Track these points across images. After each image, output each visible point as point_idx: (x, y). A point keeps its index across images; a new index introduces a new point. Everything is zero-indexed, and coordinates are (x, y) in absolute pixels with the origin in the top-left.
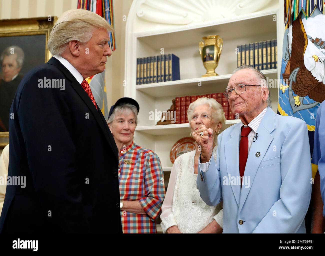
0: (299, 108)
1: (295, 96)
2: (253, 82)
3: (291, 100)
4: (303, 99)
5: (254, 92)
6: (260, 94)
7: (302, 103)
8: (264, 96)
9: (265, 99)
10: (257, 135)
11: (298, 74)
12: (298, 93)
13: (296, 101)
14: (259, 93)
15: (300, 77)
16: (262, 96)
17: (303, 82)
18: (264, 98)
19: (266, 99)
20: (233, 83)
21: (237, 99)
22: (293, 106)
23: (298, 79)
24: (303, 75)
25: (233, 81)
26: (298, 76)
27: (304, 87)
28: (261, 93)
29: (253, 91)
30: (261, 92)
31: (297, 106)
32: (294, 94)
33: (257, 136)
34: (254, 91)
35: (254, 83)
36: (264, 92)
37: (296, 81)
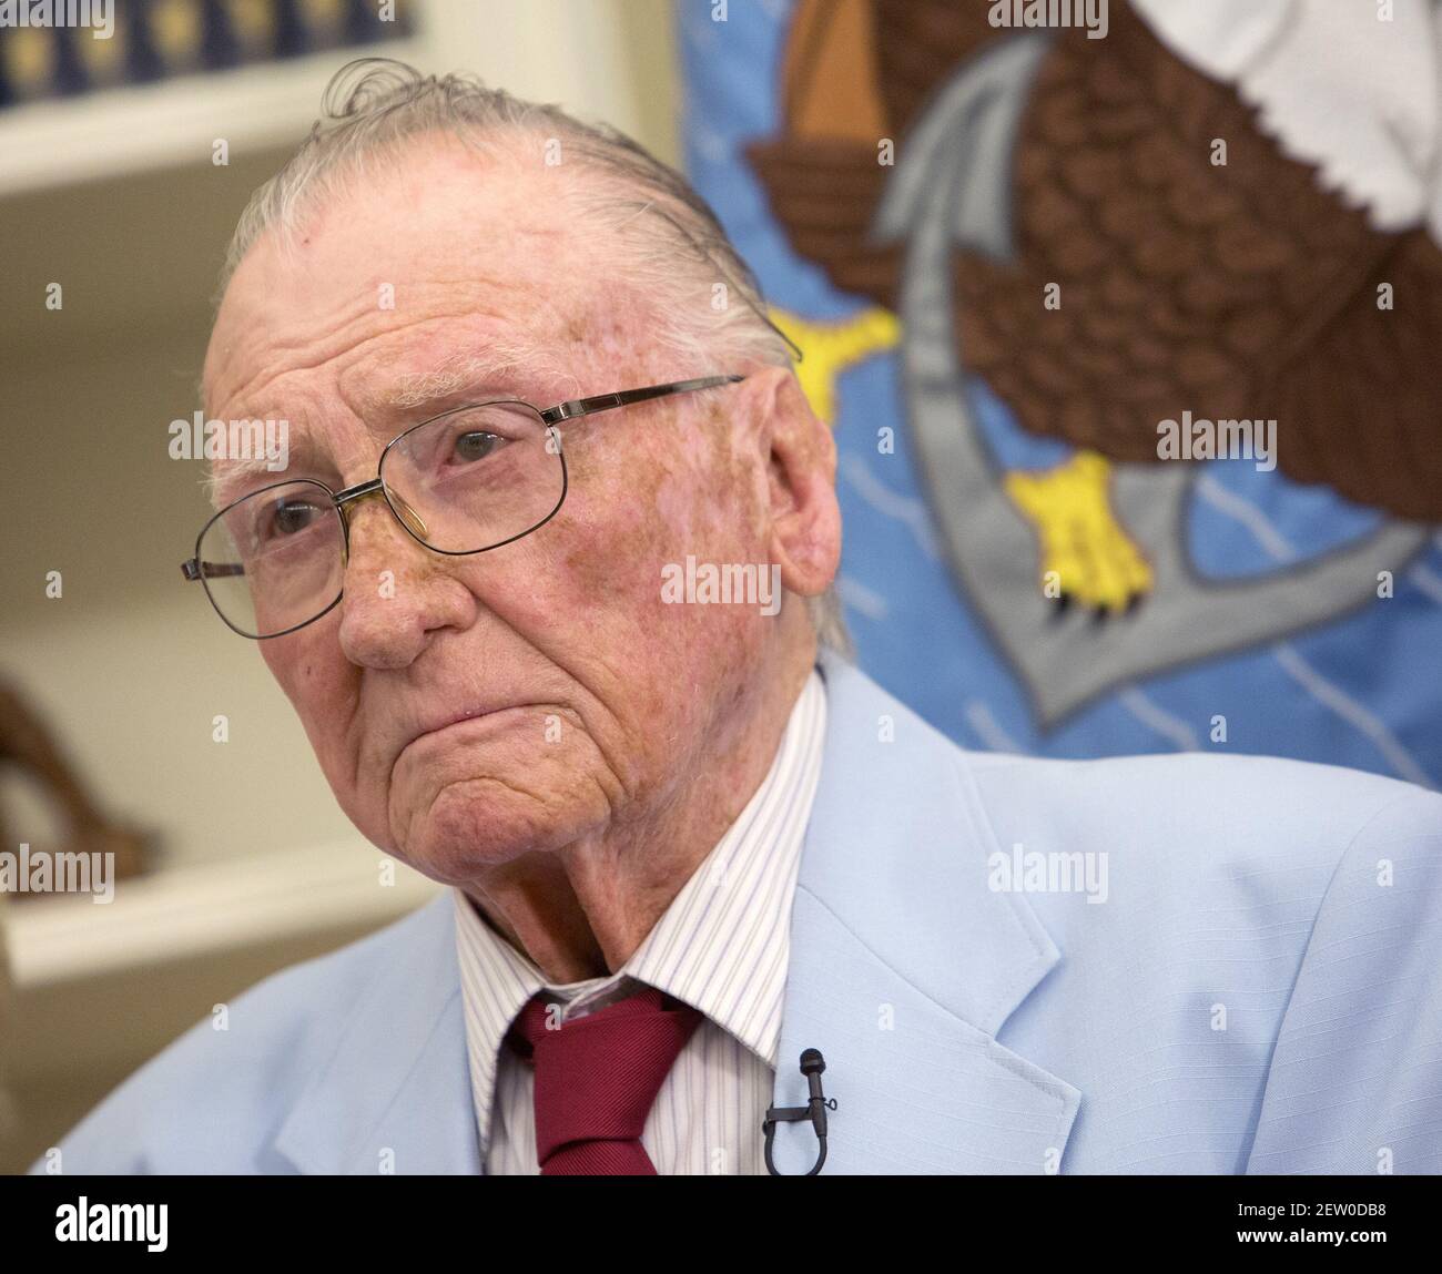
0: (1135, 644)
1: (1036, 471)
2: (610, 344)
3: (979, 527)
4: (1187, 501)
5: (665, 494)
6: (735, 505)
7: (1168, 561)
8: (788, 527)
9: (807, 563)
10: (816, 1088)
11: (1030, 132)
12: (1079, 418)
13: (1058, 536)
14: (721, 497)
15: (1087, 172)
16: (762, 528)
17: (1148, 253)
18: (799, 552)
19: (818, 556)
20: (335, 407)
21: (449, 643)
22: (1020, 618)
23: (1052, 212)
24: (1126, 144)
25: (317, 363)
26: (1038, 160)
27: (1162, 317)
28: (748, 493)
29: (653, 490)
30: (748, 469)
31: (1101, 613)
32: (1012, 445)
33: (817, 1098)
34: (662, 474)
35: (627, 351)
36: (777, 458)
37: (1023, 235)
